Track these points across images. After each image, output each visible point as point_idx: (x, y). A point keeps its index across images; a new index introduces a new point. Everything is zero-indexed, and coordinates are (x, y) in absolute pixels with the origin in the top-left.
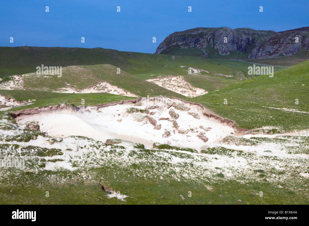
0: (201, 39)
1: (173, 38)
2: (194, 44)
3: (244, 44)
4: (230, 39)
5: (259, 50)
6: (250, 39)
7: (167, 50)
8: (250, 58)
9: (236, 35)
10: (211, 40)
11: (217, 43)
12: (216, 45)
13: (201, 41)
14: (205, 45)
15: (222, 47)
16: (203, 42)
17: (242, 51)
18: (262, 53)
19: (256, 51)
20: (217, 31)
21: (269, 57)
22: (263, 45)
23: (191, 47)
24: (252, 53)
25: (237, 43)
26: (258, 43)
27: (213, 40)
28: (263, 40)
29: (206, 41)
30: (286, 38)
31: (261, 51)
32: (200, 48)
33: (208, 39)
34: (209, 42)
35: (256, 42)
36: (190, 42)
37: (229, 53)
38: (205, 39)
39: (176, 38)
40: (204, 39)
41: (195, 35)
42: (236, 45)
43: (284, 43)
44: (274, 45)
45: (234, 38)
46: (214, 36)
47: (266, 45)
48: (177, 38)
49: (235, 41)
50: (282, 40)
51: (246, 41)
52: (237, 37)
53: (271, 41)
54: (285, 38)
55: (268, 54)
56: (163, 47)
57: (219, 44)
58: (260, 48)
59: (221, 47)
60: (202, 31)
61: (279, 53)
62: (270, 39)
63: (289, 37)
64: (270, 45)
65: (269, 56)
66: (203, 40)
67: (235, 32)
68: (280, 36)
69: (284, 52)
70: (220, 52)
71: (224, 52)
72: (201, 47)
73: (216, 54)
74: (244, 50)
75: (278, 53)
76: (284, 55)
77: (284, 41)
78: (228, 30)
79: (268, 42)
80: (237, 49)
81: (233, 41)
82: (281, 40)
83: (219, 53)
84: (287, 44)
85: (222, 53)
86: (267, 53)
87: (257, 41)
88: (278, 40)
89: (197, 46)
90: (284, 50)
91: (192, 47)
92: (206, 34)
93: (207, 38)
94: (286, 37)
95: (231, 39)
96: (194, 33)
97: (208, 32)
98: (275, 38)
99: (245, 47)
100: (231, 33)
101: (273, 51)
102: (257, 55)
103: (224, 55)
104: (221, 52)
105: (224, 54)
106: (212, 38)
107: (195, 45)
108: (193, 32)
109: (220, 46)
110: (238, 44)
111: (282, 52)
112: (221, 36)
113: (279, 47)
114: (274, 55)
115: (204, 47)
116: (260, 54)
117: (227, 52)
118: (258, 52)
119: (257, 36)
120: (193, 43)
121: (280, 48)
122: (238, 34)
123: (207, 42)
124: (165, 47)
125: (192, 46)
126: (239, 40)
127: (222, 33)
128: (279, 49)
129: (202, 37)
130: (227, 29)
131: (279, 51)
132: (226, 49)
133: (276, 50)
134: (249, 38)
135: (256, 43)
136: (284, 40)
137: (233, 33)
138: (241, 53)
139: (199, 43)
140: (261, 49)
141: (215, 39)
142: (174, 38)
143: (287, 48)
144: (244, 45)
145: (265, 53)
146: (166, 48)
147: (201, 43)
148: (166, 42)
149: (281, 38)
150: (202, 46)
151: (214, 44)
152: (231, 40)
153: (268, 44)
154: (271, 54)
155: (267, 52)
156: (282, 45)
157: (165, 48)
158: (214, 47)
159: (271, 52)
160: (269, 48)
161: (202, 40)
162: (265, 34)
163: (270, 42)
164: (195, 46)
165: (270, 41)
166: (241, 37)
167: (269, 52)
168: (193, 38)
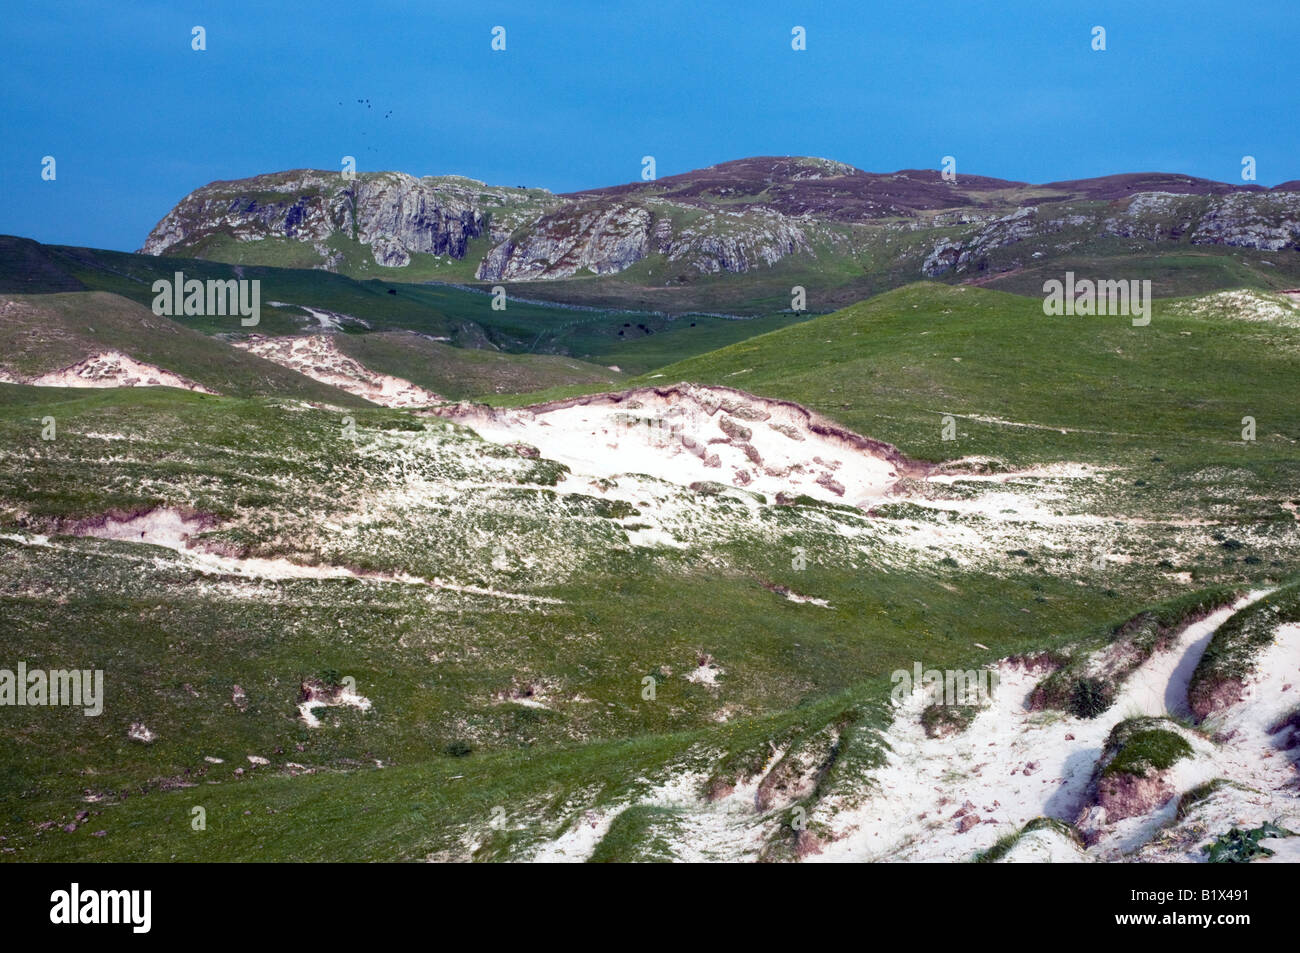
0: (310, 209)
1: (208, 202)
2: (286, 227)
3: (455, 230)
4: (410, 215)
5: (510, 253)
6: (477, 215)
7: (189, 244)
8: (482, 278)
9: (429, 199)
10: (347, 214)
11: (365, 225)
12: (362, 232)
13: (313, 216)
14: (326, 231)
15: (383, 241)
16: (320, 219)
17: (451, 253)
18: (522, 262)
19: (499, 257)
20: (367, 183)
21: (545, 277)
22: (523, 237)
23: (273, 234)
24: (486, 261)
25: (435, 228)
26: (501, 229)
27: (354, 213)
28: (516, 221)
29: (328, 218)
30: (597, 218)
31: (518, 257)
32: (306, 239)
33: (336, 210)
34: (337, 221)
35: (495, 224)
36: (273, 219)
37: (407, 262)
38: (324, 212)
39: (218, 203)
40: (321, 209)
41: (290, 196)
42: (430, 233)
43: (593, 231)
44: (558, 239)
45: (422, 212)
46: (355, 200)
47: (534, 238)
48: (223, 202)
49: (426, 221)
50: (584, 222)
51: (462, 223)
52: (434, 208)
53: (550, 225)
54: (593, 217)
55: (542, 268)
56: (171, 232)
57: (375, 230)
58: (514, 244)
59: (381, 238)
60: (313, 182)
61: (575, 264)
62: (547, 219)
63: (609, 214)
64: (548, 238)
65: (545, 272)
66: (318, 212)
67: (426, 191)
68: (578, 208)
69: (592, 262)
70: (378, 257)
71: (390, 256)
72: (311, 236)
73: (365, 262)
74: (456, 252)
75: (572, 264)
76: (593, 270)
77: (591, 226)
78: (402, 183)
79: (540, 226)
80: (435, 247)
81: (421, 221)
82: (582, 222)
83: (376, 258)
84: (602, 234)
85: (386, 260)
86: (538, 264)
87: (498, 222)
88: (572, 223)
89: (296, 232)
90: (591, 257)
91: (278, 235)
92: (328, 194)
93: (333, 206)
94: (597, 213)
95: (413, 215)
96: (284, 187)
97: (334, 187)
98: (562, 217)
99: (460, 241)
100: (415, 193)
101: (558, 258)
102: (503, 269)
103: (391, 265)
104: (382, 258)
105: (391, 264)
106: (350, 206)
107: (290, 228)
108: (280, 184)
109: (379, 233)
110: (437, 229)
111: (587, 262)
112: (380, 202)
113: (577, 246)
114: (559, 274)
115: (322, 238)
116: (514, 265)
117: (403, 257)
118: (508, 259)
119: (496, 205)
120: (283, 222)
121: (580, 250)
122: (435, 195)
123: (333, 220)
124: (180, 232)
125: (280, 232)
126: (440, 217)
127: (383, 192)
128: (577, 251)
129: (316, 204)
130: (399, 179)
131: (578, 257)
132: (398, 248)
133: (566, 256)
134: (473, 213)
135: (495, 228)
136: (591, 221)
137: (421, 192)
138: (449, 263)
139: (305, 224)
140: (517, 251)
141: (359, 209)
142: (210, 201)
143: (601, 249)
144: (457, 236)
145: (531, 263)
146: (181, 238)
147: (310, 222)
148: (180, 215)
149: (580, 216)
150: (316, 235)
151: (356, 229)
152: (416, 217)
153: (541, 235)
154: (550, 269)
155: (536, 261)
156: (587, 238)
157: (179, 236)
158: (356, 239)
159: (552, 261)
160: (544, 247)
161: (313, 213)
162: (521, 199)
163: (547, 229)
164: (289, 234)
165: (548, 223)
166: (447, 206)
167: (544, 261)
168: (281, 205)
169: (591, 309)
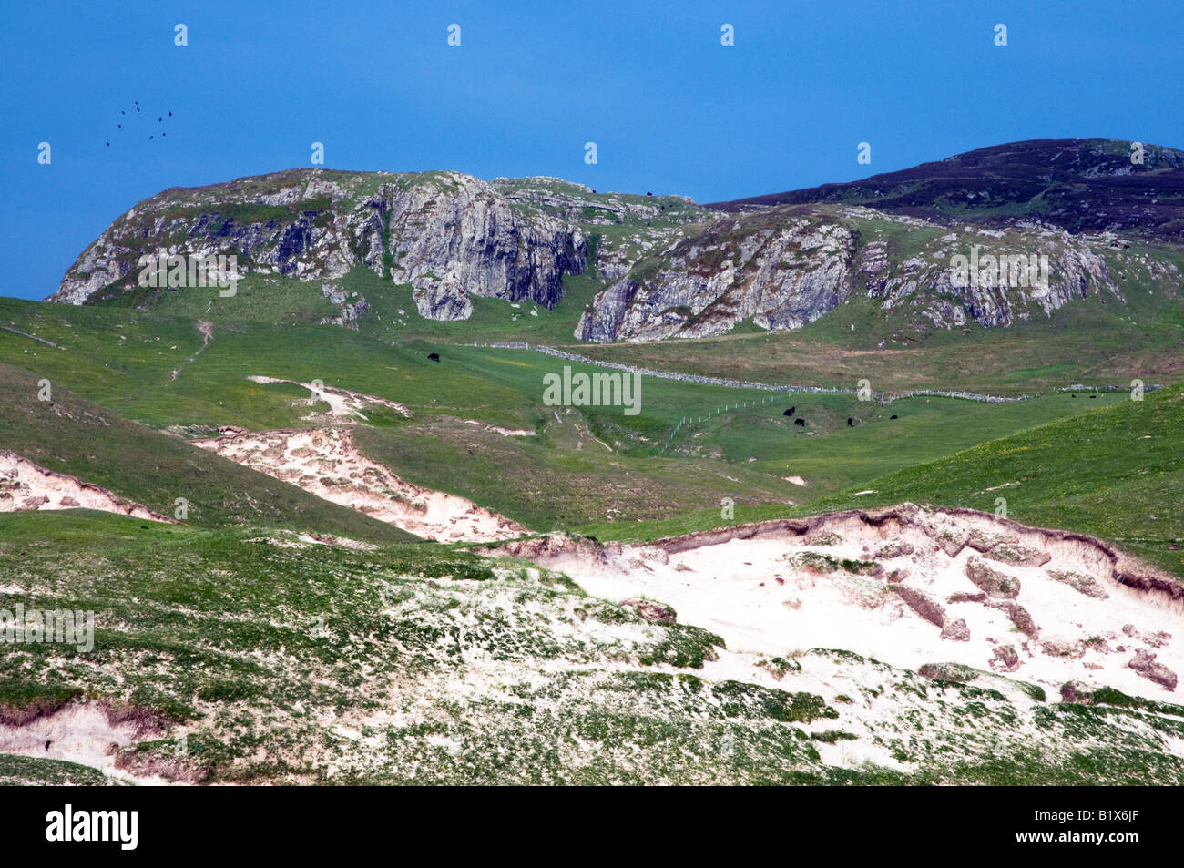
0: (317, 231)
1: (159, 221)
2: (279, 259)
3: (543, 262)
4: (473, 238)
5: (629, 297)
6: (577, 238)
7: (128, 287)
8: (584, 339)
9: (502, 214)
10: (374, 238)
11: (403, 254)
12: (398, 267)
13: (321, 242)
14: (340, 268)
15: (430, 279)
16: (332, 247)
17: (537, 297)
18: (649, 311)
19: (612, 305)
20: (406, 189)
21: (684, 335)
22: (650, 272)
23: (260, 270)
24: (592, 310)
25: (512, 258)
26: (615, 260)
27: (385, 236)
28: (640, 247)
29: (344, 245)
30: (769, 240)
31: (643, 304)
32: (310, 277)
33: (358, 231)
34: (359, 249)
35: (606, 252)
36: (259, 246)
37: (467, 312)
38: (339, 234)
39: (174, 222)
40: (334, 230)
41: (285, 212)
42: (504, 266)
43: (761, 262)
44: (706, 275)
45: (492, 233)
46: (387, 217)
47: (668, 274)
48: (182, 220)
49: (498, 248)
50: (748, 248)
51: (555, 250)
52: (511, 228)
53: (693, 253)
54: (763, 241)
55: (680, 321)
56: (100, 269)
57: (418, 263)
58: (635, 284)
59: (428, 275)
60: (321, 188)
61: (733, 315)
62: (688, 243)
63: (786, 235)
64: (690, 274)
65: (684, 328)
66: (329, 235)
67: (498, 202)
68: (737, 226)
69: (760, 311)
70: (423, 305)
71: (442, 303)
72: (318, 273)
73: (402, 312)
74: (544, 297)
75: (728, 315)
76: (761, 324)
77: (758, 255)
78: (461, 189)
79: (676, 254)
80: (512, 288)
81: (490, 249)
82: (744, 247)
83: (419, 307)
84: (775, 267)
85: (434, 310)
86: (674, 315)
87: (610, 248)
88: (727, 250)
89: (294, 266)
90: (758, 303)
91: (266, 271)
92: (345, 207)
93: (353, 226)
94: (768, 233)
95: (477, 238)
96: (277, 196)
97: (355, 197)
98: (712, 239)
99: (550, 279)
100: (480, 205)
101: (705, 304)
102: (618, 323)
103: (443, 318)
104: (428, 306)
105: (443, 315)
106: (378, 226)
107: (286, 261)
108: (270, 192)
109: (424, 269)
110: (514, 261)
111: (751, 312)
112: (426, 219)
113: (735, 286)
114: (707, 329)
115: (334, 276)
116: (637, 317)
117: (461, 305)
118: (627, 308)
119: (607, 222)
120: (275, 252)
121: (740, 292)
122: (512, 207)
123: (352, 246)
124: (114, 268)
125: (270, 267)
126: (519, 241)
127: (431, 204)
128: (735, 294)
129: (325, 222)
130: (456, 183)
131: (737, 304)
132: (455, 290)
133: (719, 301)
134: (571, 235)
135: (606, 259)
136: (757, 247)
137: (490, 203)
138: (534, 313)
139: (310, 254)
140: (641, 295)
141: (393, 231)
142: (162, 220)
143: (774, 290)
144: (546, 272)
145: (662, 313)
146: (117, 277)
147: (317, 251)
148: (116, 242)
149: (741, 238)
150: (325, 272)
151: (388, 262)
152: (482, 242)
153: (678, 269)
154: (693, 322)
155: (671, 310)
156: (751, 274)
157: (112, 275)
158: (389, 278)
159: (696, 310)
160: (683, 287)
161: (322, 238)
162: (647, 213)
163: (688, 260)
164: (284, 271)
165: (689, 250)
166: (532, 224)
167: (683, 310)
168: (271, 225)
169: (758, 385)
